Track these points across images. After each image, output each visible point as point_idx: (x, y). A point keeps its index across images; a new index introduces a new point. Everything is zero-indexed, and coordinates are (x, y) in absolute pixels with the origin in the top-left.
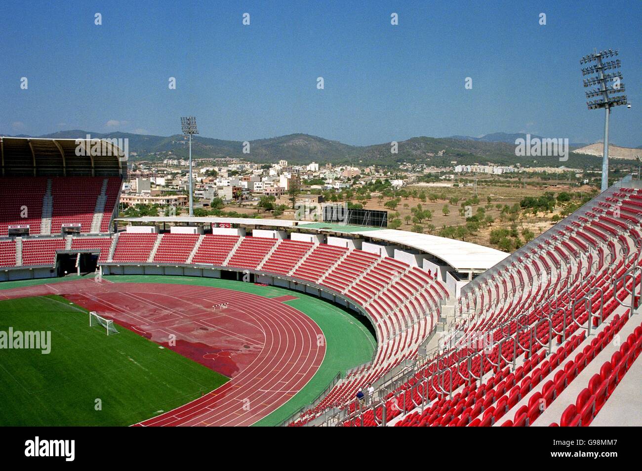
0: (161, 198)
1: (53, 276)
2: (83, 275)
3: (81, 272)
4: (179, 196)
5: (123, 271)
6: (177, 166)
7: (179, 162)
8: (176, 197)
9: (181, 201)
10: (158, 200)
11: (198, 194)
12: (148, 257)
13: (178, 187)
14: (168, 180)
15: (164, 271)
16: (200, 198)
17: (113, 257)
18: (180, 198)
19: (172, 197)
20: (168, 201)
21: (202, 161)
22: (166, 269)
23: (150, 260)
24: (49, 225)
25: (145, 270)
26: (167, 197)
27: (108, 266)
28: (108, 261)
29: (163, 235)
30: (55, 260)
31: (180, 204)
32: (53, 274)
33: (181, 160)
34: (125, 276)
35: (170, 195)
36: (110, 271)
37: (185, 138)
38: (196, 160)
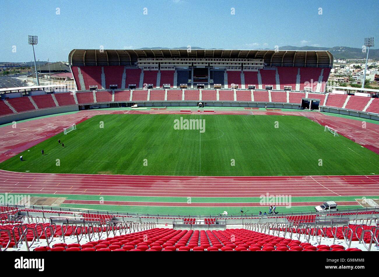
0: (335, 78)
1: (299, 109)
2: (312, 110)
3: (311, 108)
4: (345, 78)
5: (330, 111)
6: (336, 63)
7: (337, 61)
8: (343, 78)
9: (345, 80)
10: (334, 79)
11: (354, 77)
12: (342, 106)
13: (342, 74)
14: (336, 70)
15: (349, 113)
16: (355, 79)
17: (326, 104)
18: (345, 79)
19: (341, 78)
20: (339, 80)
21: (350, 60)
22: (351, 113)
23: (344, 107)
24: (299, 87)
25: (339, 112)
26: (338, 78)
27: (324, 108)
28: (323, 105)
29: (351, 96)
30: (301, 102)
31: (345, 81)
32: (300, 108)
33: (338, 60)
34: (330, 113)
35: (340, 77)
36: (324, 110)
37: (341, 48)
38: (346, 60)
